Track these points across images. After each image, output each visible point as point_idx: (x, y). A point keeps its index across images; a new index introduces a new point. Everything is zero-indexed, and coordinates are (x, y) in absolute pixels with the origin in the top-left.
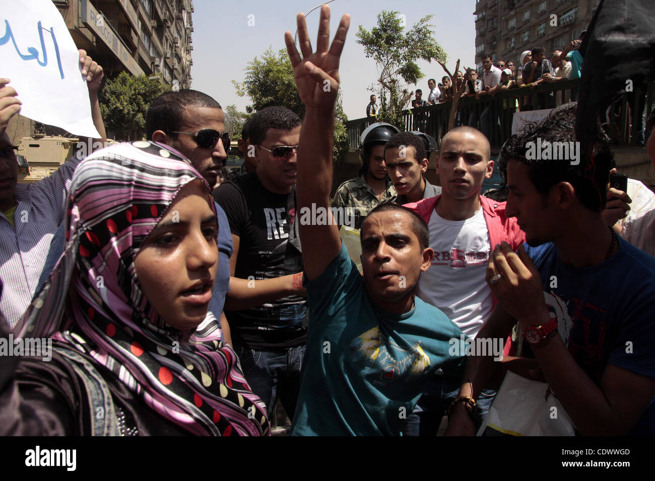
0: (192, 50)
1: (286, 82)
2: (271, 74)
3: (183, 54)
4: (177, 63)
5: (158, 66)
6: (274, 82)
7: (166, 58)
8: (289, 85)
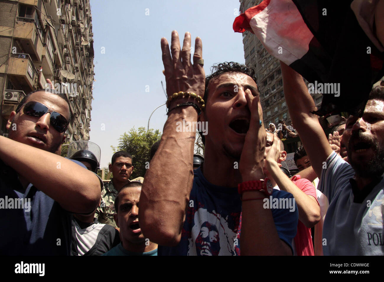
0: (90, 131)
1: (142, 146)
2: (134, 142)
3: (85, 133)
4: (80, 138)
5: (69, 139)
6: (136, 147)
7: (74, 135)
8: (144, 148)
